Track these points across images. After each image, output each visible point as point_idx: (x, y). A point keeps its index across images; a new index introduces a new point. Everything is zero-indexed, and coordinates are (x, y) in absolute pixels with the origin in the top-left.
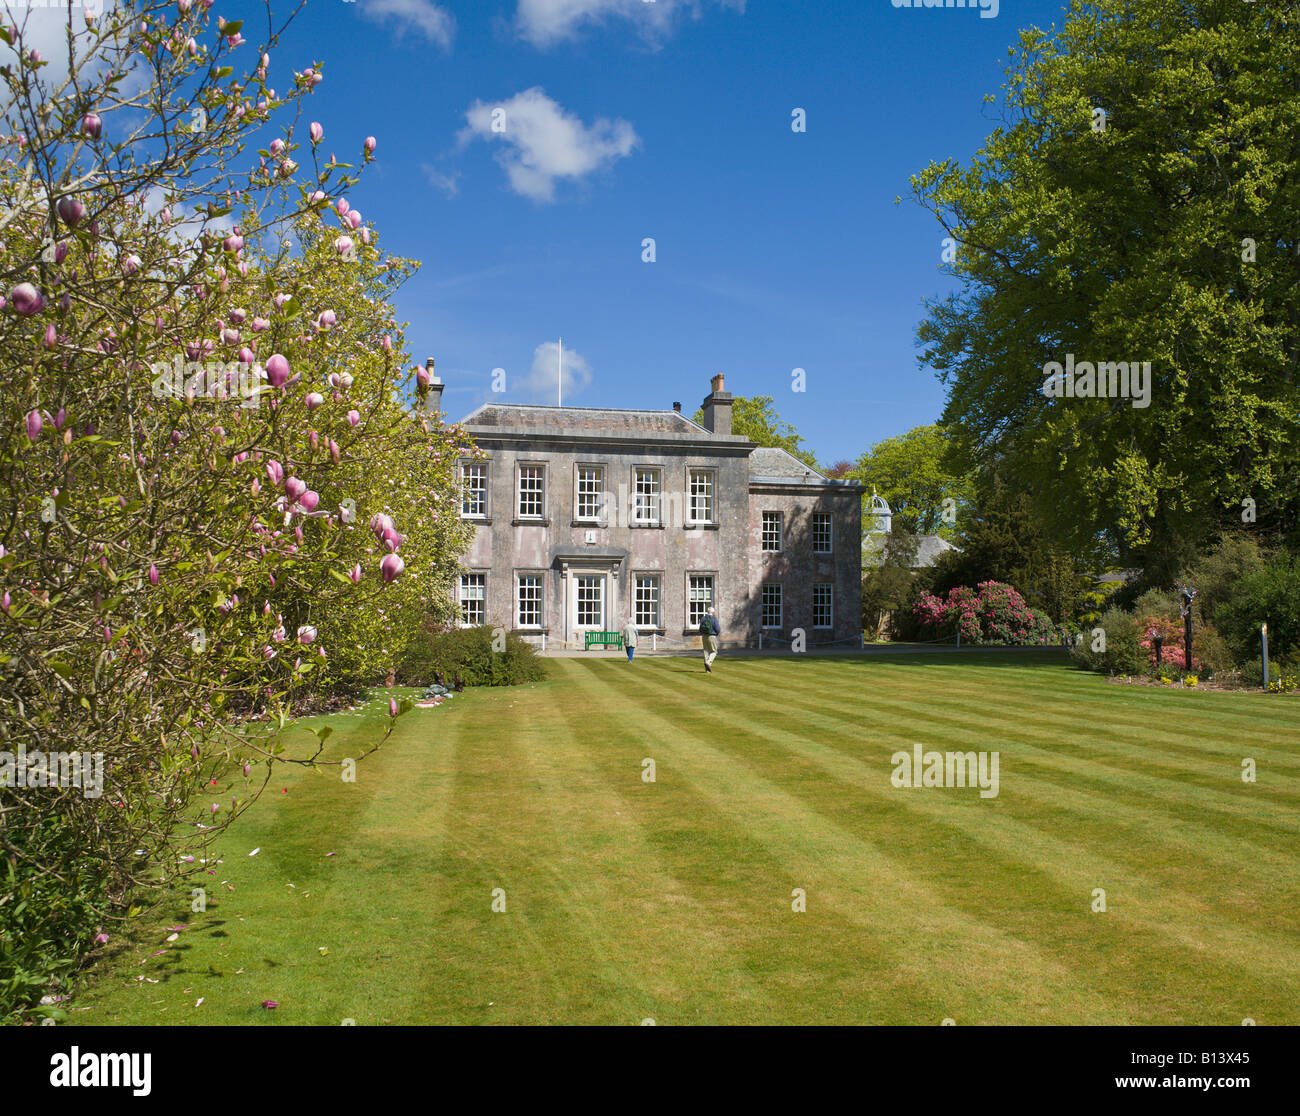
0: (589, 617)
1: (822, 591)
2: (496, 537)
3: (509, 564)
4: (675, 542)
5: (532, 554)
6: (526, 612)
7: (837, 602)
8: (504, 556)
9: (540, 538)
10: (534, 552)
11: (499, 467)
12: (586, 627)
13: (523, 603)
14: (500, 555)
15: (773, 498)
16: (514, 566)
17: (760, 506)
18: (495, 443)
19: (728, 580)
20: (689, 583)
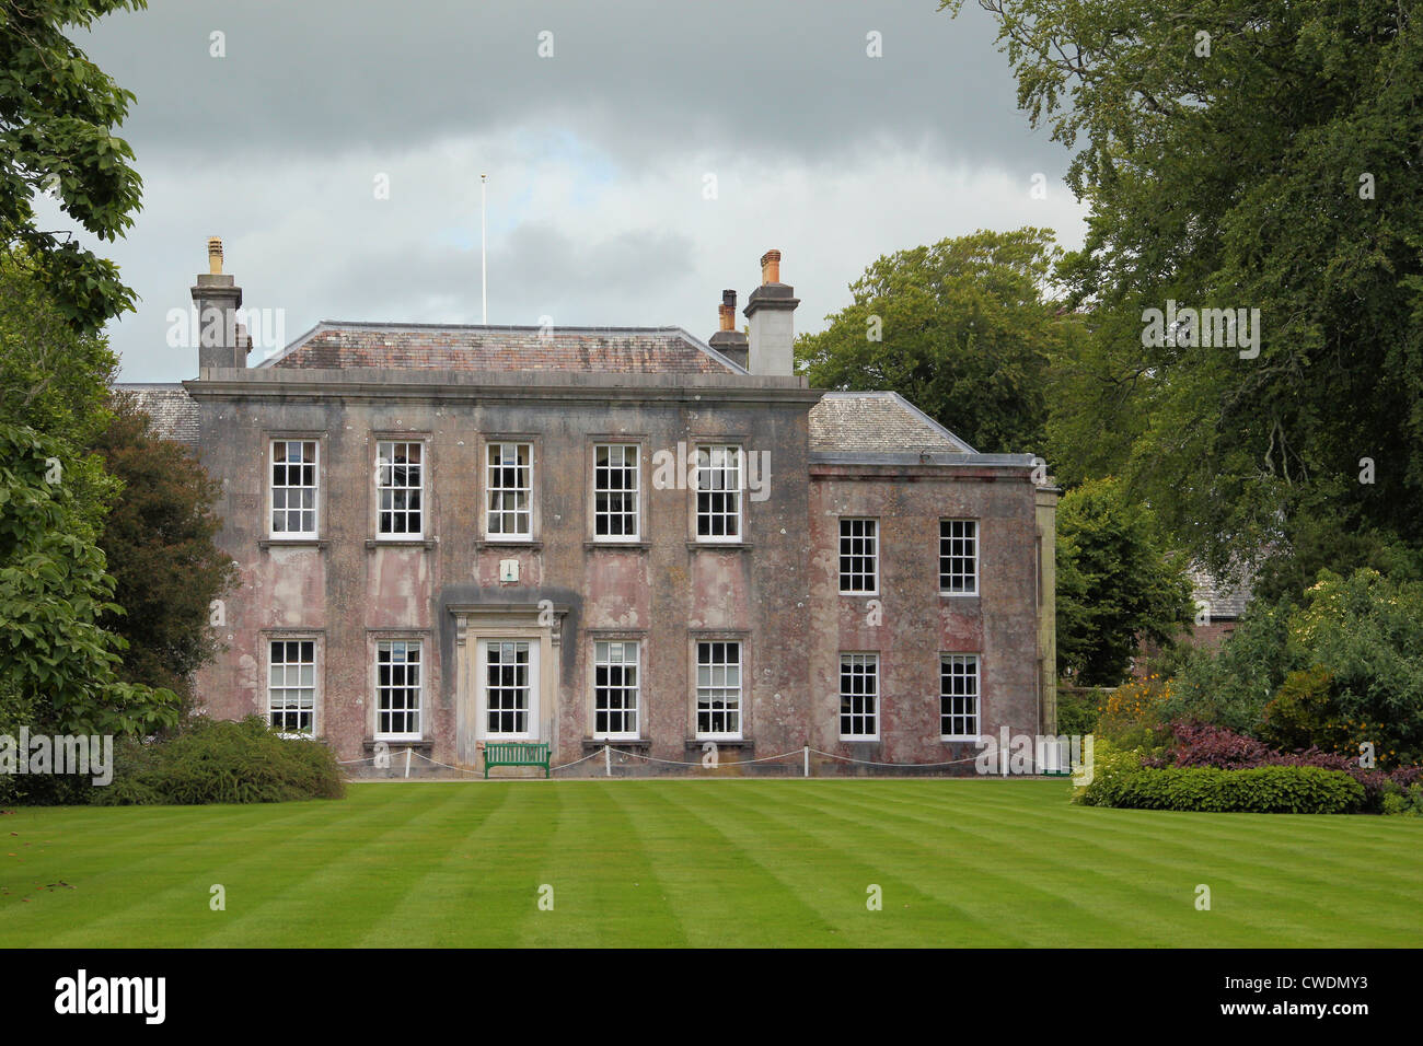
0: (508, 717)
1: (959, 668)
2: (334, 575)
3: (358, 621)
4: (668, 577)
5: (400, 605)
6: (391, 710)
7: (986, 689)
8: (349, 607)
9: (415, 576)
10: (405, 599)
11: (340, 444)
12: (501, 736)
13: (385, 694)
14: (341, 607)
15: (858, 492)
16: (367, 624)
17: (833, 508)
18: (331, 399)
19: (769, 647)
20: (695, 653)
